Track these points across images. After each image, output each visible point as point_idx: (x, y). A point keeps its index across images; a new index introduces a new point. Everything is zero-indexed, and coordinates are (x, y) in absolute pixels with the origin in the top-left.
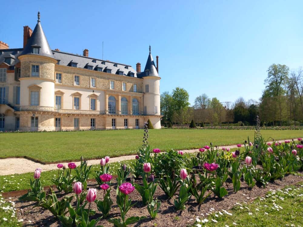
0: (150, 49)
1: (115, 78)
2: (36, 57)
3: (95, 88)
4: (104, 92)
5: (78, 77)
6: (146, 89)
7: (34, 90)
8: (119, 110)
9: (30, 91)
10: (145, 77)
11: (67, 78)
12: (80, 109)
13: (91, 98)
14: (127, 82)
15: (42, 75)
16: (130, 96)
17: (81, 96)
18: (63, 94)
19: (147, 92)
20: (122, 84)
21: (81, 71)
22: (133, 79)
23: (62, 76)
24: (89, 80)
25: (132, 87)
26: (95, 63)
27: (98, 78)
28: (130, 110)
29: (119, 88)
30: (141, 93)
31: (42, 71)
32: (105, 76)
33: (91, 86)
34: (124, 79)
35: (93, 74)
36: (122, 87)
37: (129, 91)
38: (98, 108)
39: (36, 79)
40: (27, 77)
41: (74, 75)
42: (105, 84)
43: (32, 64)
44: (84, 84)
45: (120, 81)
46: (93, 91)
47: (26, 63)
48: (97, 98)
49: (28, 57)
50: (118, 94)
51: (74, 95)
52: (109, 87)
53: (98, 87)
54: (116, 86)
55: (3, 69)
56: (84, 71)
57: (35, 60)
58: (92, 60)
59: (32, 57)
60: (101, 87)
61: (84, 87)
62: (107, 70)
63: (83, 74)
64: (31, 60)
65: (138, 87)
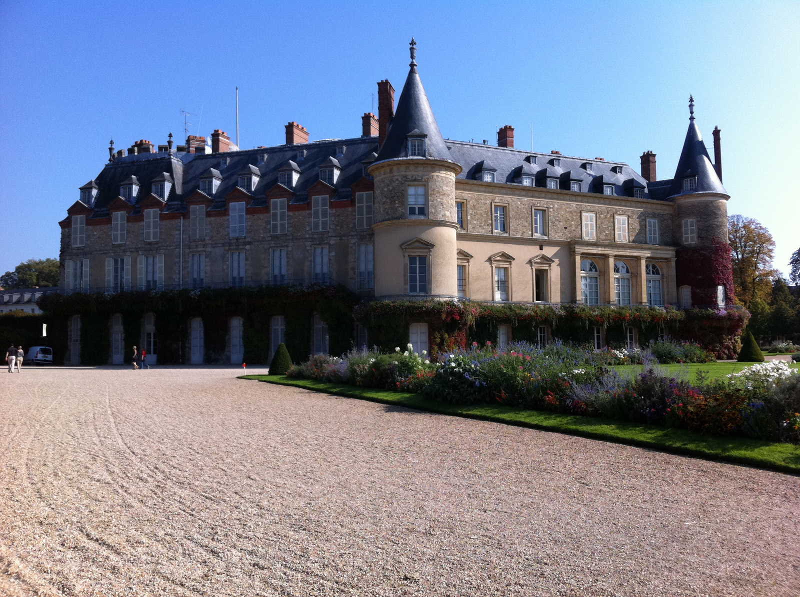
0: (691, 106)
1: (597, 206)
2: (418, 164)
3: (546, 238)
4: (569, 248)
5: (504, 209)
6: (687, 233)
7: (417, 254)
8: (611, 300)
9: (406, 255)
10: (682, 196)
11: (477, 214)
12: (510, 300)
13: (537, 268)
14: (629, 214)
15: (433, 211)
16: (638, 258)
17: (511, 264)
18: (468, 259)
19: (690, 242)
20: (616, 221)
21: (509, 192)
22: (644, 205)
23: (465, 209)
24: (530, 216)
25: (643, 227)
26: (532, 165)
27: (551, 210)
28: (639, 300)
29: (606, 235)
30: (671, 248)
31: (433, 201)
32: (570, 201)
33: (535, 234)
34: (620, 206)
35: (539, 198)
36: (614, 230)
37: (634, 242)
38: (555, 296)
39: (421, 223)
40: (397, 218)
41: (493, 204)
42: (571, 226)
43: (409, 183)
44: (518, 228)
45: (608, 213)
46: (541, 249)
47: (392, 180)
48: (550, 266)
49: (397, 164)
50: (606, 252)
51: (495, 261)
52: (580, 232)
53: (553, 234)
54: (599, 227)
55: (320, 197)
56: (517, 192)
57: (415, 173)
58: (525, 155)
59: (409, 164)
60: (560, 234)
61: (519, 236)
62: (572, 182)
63: (516, 200)
64: (407, 173)
65: (660, 229)
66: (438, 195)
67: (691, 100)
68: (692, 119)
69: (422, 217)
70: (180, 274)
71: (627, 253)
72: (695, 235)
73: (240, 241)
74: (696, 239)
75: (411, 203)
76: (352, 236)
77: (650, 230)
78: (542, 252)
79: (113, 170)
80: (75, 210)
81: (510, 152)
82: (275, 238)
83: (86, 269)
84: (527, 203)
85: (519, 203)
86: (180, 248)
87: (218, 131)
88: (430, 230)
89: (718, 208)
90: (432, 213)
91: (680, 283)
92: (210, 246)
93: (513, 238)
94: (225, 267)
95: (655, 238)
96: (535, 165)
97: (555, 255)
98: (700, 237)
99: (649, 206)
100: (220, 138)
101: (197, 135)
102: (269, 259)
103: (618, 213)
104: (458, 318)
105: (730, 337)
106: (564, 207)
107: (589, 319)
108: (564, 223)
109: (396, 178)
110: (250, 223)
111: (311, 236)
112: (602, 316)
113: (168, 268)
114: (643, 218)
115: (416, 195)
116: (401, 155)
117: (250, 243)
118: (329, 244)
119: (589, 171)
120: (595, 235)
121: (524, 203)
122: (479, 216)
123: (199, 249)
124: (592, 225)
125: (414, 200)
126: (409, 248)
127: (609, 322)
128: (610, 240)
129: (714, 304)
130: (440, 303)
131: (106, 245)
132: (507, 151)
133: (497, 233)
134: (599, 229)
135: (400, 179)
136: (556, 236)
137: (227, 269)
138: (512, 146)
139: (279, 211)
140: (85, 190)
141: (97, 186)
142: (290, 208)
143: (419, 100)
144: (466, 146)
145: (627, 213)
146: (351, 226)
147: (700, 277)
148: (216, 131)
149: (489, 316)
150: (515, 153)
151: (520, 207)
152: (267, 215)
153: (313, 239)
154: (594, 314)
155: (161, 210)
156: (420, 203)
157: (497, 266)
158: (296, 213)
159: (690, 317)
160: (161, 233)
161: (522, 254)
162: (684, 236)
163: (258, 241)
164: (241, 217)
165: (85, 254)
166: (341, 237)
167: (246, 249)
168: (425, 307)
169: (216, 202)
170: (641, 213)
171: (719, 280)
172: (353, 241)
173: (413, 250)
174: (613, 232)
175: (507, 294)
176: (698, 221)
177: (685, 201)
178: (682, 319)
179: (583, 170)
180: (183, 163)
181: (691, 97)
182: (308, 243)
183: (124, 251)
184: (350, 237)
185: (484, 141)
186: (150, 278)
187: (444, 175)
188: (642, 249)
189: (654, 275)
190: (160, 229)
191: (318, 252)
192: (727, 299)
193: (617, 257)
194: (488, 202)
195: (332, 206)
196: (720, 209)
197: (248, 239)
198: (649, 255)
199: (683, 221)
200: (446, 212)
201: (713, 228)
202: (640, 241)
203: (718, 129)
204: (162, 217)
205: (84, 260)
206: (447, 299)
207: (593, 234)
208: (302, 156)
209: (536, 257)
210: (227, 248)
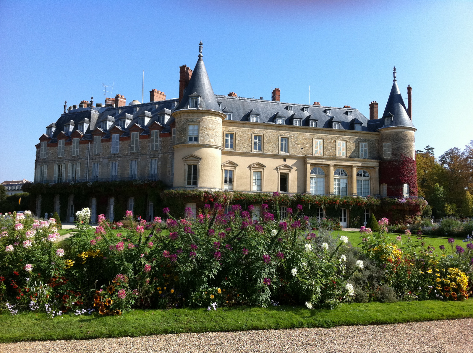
0: (394, 73)
1: (324, 135)
2: (194, 112)
3: (288, 154)
4: (303, 160)
5: (260, 137)
6: (385, 152)
7: (191, 163)
8: (331, 192)
9: (186, 164)
10: (383, 129)
11: (242, 140)
12: (262, 190)
13: (281, 172)
14: (347, 140)
15: (202, 139)
16: (351, 167)
17: (263, 170)
18: (235, 167)
19: (387, 157)
20: (337, 144)
21: (264, 127)
22: (358, 135)
23: (235, 137)
24: (278, 142)
25: (357, 148)
26: (289, 111)
27: (292, 138)
28: (352, 192)
29: (330, 153)
30: (375, 160)
31: (202, 133)
32: (305, 132)
33: (281, 152)
34: (341, 135)
35: (284, 130)
36: (336, 149)
37: (350, 157)
38: (293, 188)
39: (194, 146)
40: (182, 143)
41: (253, 135)
42: (305, 147)
43: (189, 123)
44: (268, 148)
45: (332, 139)
46: (285, 160)
47: (181, 122)
48: (290, 171)
49: (183, 113)
50: (328, 163)
51: (253, 168)
52: (312, 151)
53: (293, 152)
54: (326, 148)
55: (155, 131)
56: (269, 127)
57: (193, 118)
58: (286, 105)
59: (189, 112)
60: (298, 152)
61: (270, 153)
62: (311, 121)
63: (268, 132)
64: (188, 118)
65: (369, 149)
66: (205, 130)
67: (395, 69)
68: (394, 81)
69: (195, 143)
70: (87, 173)
71: (344, 163)
72: (390, 153)
73: (116, 155)
74: (390, 155)
75: (190, 134)
76: (169, 153)
77: (362, 150)
78: (285, 163)
79: (64, 118)
80: (43, 138)
81: (276, 104)
82: (133, 154)
83: (46, 171)
84: (276, 134)
85: (271, 134)
86: (88, 159)
87: (118, 95)
88: (200, 150)
89: (406, 136)
90: (201, 140)
91: (381, 182)
92: (102, 158)
93: (265, 154)
94: (108, 170)
95: (365, 155)
96: (291, 111)
97: (294, 165)
98: (393, 154)
99: (362, 135)
100: (119, 99)
101: (110, 98)
102: (129, 166)
103: (339, 139)
104: (212, 200)
105: (411, 216)
106: (301, 136)
107: (311, 203)
108: (301, 145)
109: (183, 120)
110: (121, 146)
111: (150, 153)
112: (319, 201)
113: (82, 170)
114: (357, 142)
115: (193, 130)
116: (185, 107)
117: (120, 157)
118: (158, 157)
119: (328, 114)
120: (322, 153)
121: (274, 134)
122: (243, 142)
123: (97, 160)
124: (320, 147)
125: (192, 133)
126: (188, 160)
127: (325, 205)
128: (333, 156)
129: (401, 196)
130: (201, 192)
131: (55, 158)
132: (274, 103)
133: (255, 151)
134: (325, 149)
135: (184, 121)
136: (295, 153)
137: (109, 171)
138: (279, 100)
139: (135, 139)
140: (49, 128)
141: (55, 126)
142: (141, 138)
143: (200, 76)
144: (247, 101)
145: (345, 139)
146: (169, 147)
147: (392, 178)
148: (117, 95)
149: (244, 200)
150: (280, 104)
151: (271, 136)
152: (129, 141)
153: (150, 154)
154: (315, 200)
155: (80, 139)
156: (195, 134)
157: (254, 170)
158: (143, 140)
159: (384, 203)
160: (79, 151)
161: (271, 164)
162: (384, 153)
163: (124, 156)
164: (117, 142)
165: (45, 163)
166: (164, 153)
167: (118, 160)
168: (191, 194)
169: (107, 134)
170: (356, 139)
171: (404, 180)
172: (170, 156)
173: (189, 161)
174: (335, 151)
175: (261, 187)
176: (392, 144)
177: (385, 131)
178: (378, 204)
179: (324, 114)
180: (99, 113)
181: (394, 68)
182: (148, 157)
183: (63, 161)
184: (168, 154)
185: (261, 98)
186: (74, 176)
187: (211, 118)
188: (354, 161)
189: (364, 177)
190: (80, 149)
191: (153, 161)
192: (410, 192)
193: (335, 166)
194: (250, 133)
195: (161, 136)
196: (407, 137)
197: (120, 155)
198: (360, 165)
199: (384, 144)
200: (211, 140)
201: (402, 148)
202: (354, 156)
203: (410, 87)
204: (81, 143)
205: (45, 165)
206: (206, 190)
207: (321, 152)
208: (155, 108)
209: (281, 166)
210: (110, 159)
